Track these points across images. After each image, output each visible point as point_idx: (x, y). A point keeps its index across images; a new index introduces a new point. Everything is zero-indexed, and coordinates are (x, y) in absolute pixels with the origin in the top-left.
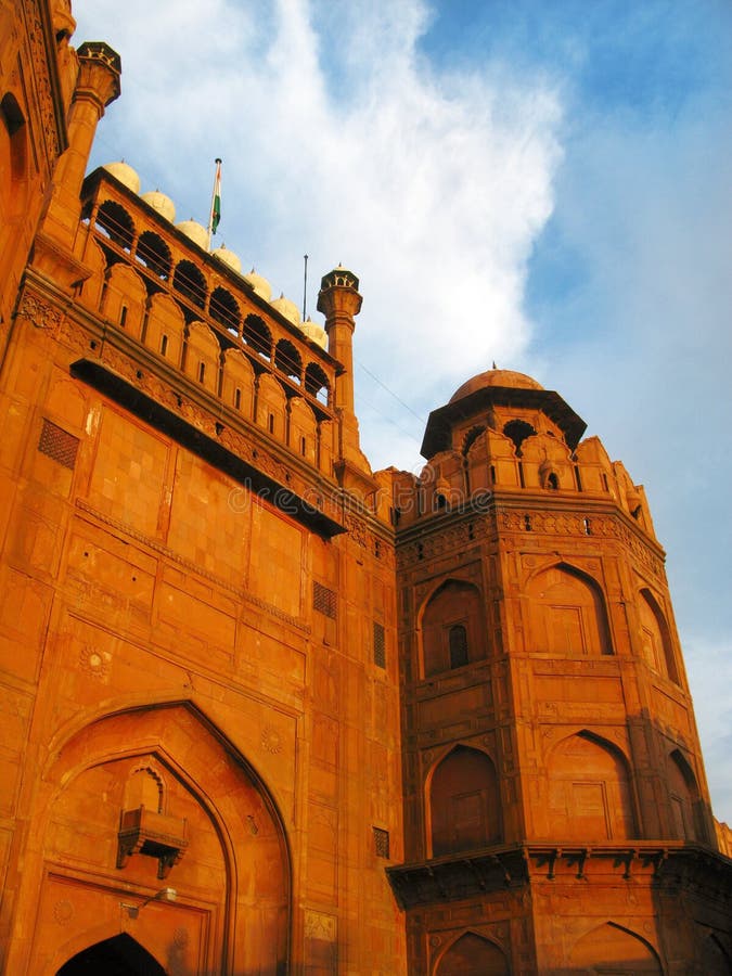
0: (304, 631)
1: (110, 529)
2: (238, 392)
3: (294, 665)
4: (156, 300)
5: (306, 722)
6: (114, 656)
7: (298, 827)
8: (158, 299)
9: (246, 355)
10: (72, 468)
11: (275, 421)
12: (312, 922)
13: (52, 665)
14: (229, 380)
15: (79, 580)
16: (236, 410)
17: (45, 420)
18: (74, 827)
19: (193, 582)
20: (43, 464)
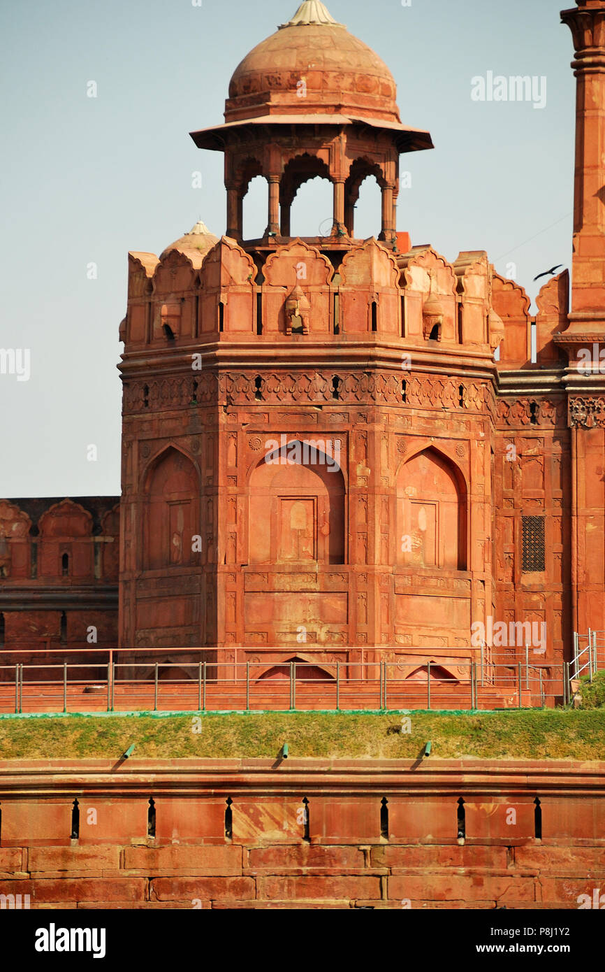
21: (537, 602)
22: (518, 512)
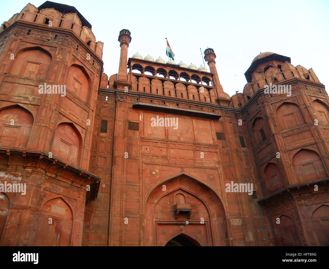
0: (215, 146)
1: (151, 141)
2: (182, 93)
3: (214, 156)
4: (152, 81)
5: (221, 170)
6: (159, 170)
7: (224, 197)
8: (153, 81)
9: (182, 83)
10: (138, 130)
11: (194, 96)
12: (233, 221)
13: (142, 177)
14: (178, 92)
15: (145, 156)
16: (182, 98)
17: (129, 122)
18: (162, 212)
19: (178, 145)
20: (131, 132)
21: (104, 140)
22: (101, 119)
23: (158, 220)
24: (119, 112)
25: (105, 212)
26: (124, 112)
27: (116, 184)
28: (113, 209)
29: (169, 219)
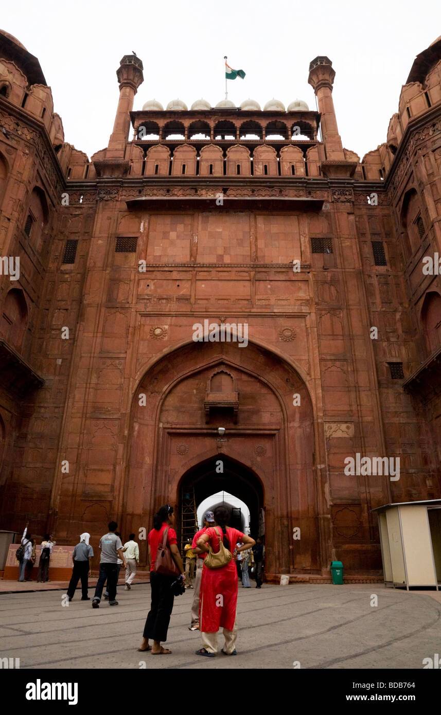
0: (305, 268)
1: (160, 269)
2: (238, 166)
3: (300, 288)
5: (313, 317)
6: (170, 325)
7: (313, 377)
8: (178, 150)
9: (242, 145)
10: (135, 251)
11: (268, 167)
12: (331, 428)
13: (133, 342)
14: (231, 163)
15: (145, 299)
16: (238, 176)
17: (117, 237)
18: (178, 410)
19: (217, 273)
20: (120, 256)
21: (68, 278)
22: (66, 237)
23: (168, 426)
24: (99, 221)
25: (56, 410)
26: (110, 221)
27: (81, 357)
28: (70, 404)
29: (193, 424)
